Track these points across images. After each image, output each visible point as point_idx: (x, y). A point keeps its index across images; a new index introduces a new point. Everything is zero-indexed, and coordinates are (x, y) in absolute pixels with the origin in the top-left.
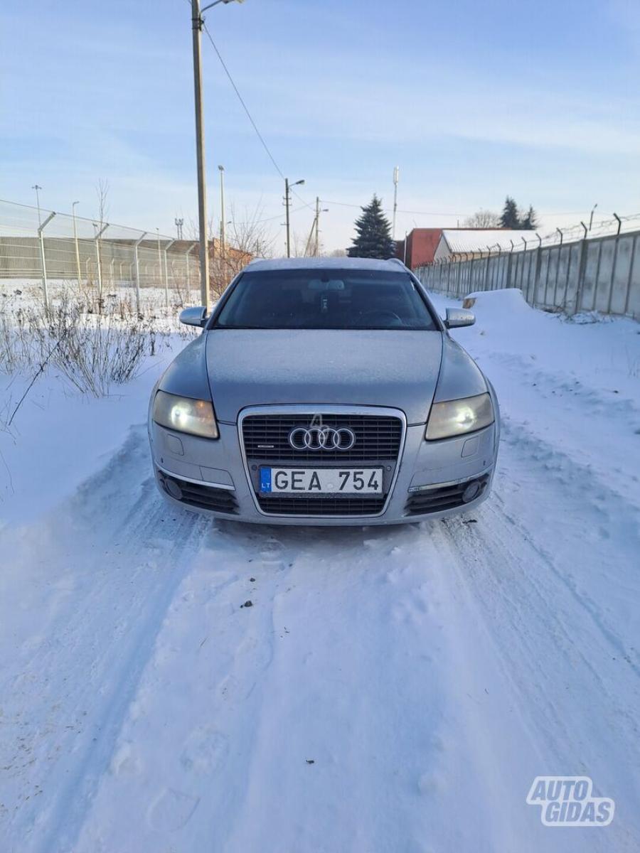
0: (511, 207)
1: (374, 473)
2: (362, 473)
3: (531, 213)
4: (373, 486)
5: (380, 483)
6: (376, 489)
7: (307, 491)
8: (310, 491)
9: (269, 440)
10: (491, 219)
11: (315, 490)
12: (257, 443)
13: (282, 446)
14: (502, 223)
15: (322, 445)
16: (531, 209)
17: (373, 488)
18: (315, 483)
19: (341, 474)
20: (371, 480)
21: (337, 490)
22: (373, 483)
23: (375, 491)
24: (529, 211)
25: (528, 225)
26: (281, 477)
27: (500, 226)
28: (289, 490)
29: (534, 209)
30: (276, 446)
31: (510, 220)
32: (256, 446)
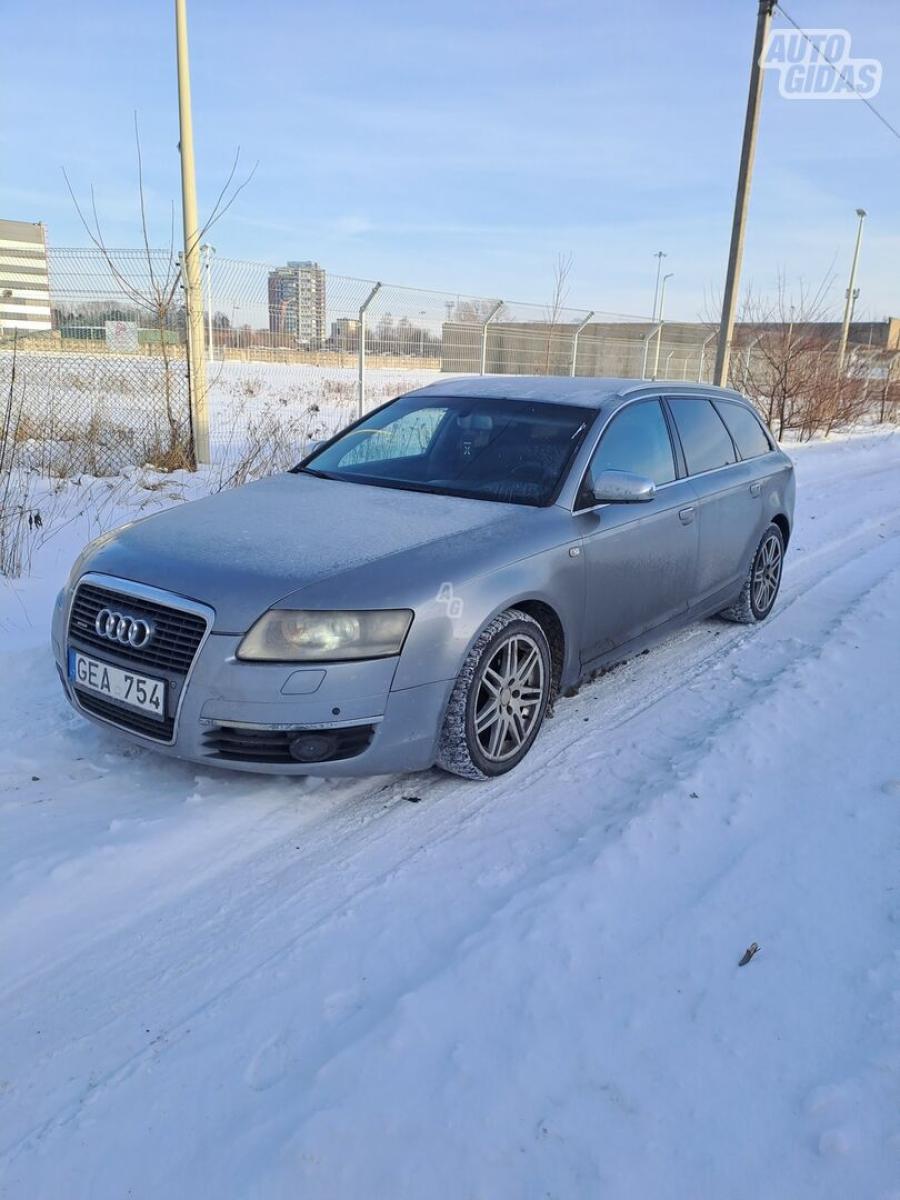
1: (156, 686)
2: (144, 682)
4: (154, 703)
5: (161, 702)
6: (157, 708)
11: (105, 691)
15: (119, 637)
17: (154, 706)
19: (127, 678)
20: (153, 696)
21: (121, 697)
22: (154, 699)
23: (156, 711)
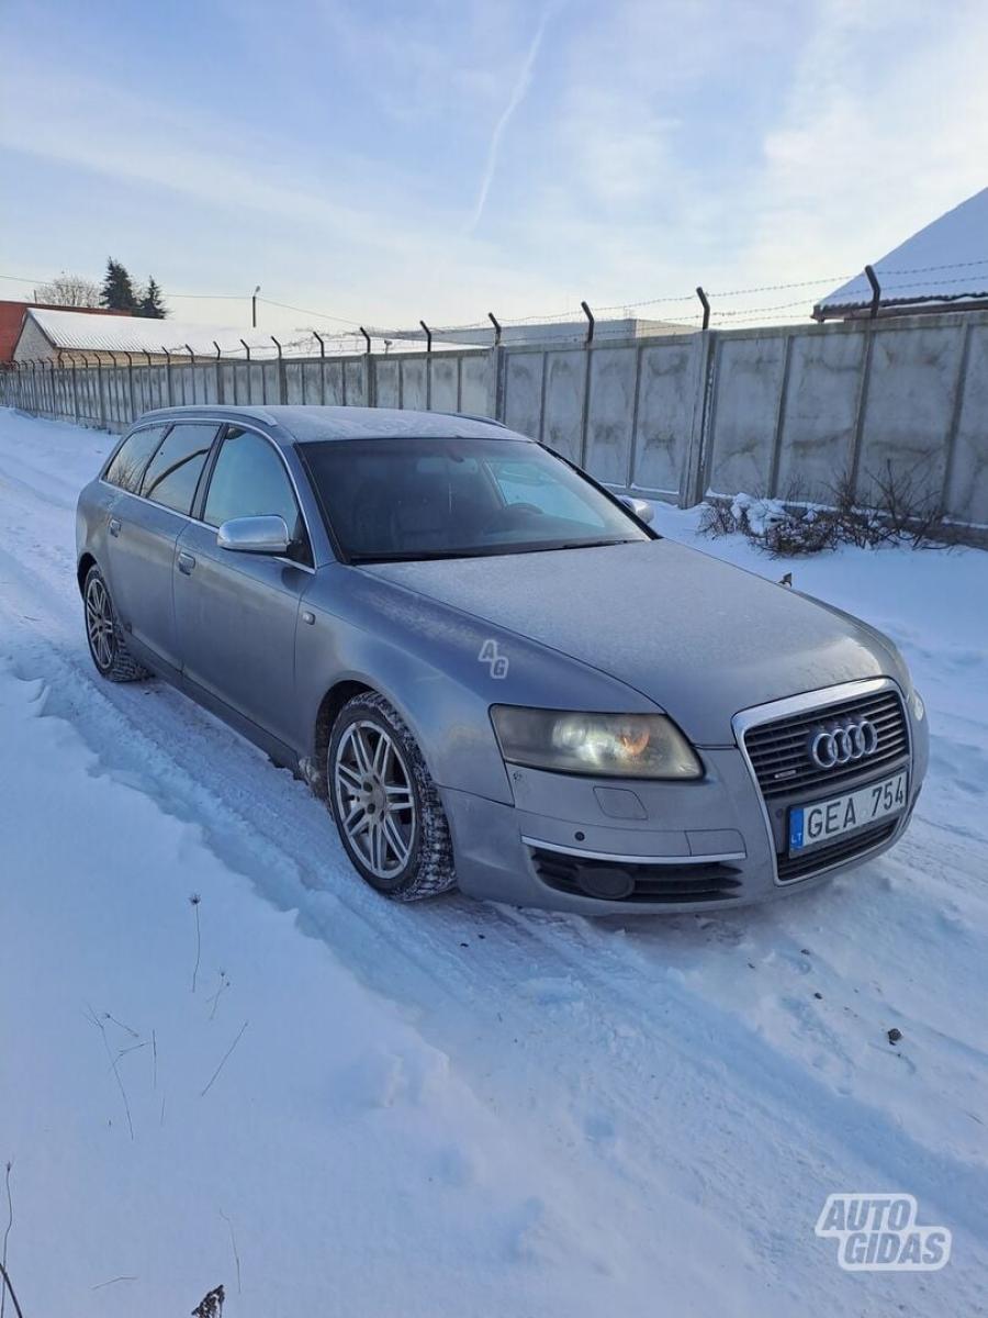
0: (117, 275)
3: (153, 289)
7: (842, 830)
8: (845, 830)
9: (785, 763)
10: (84, 293)
12: (772, 771)
13: (804, 769)
14: (108, 302)
15: (850, 755)
16: (153, 284)
18: (850, 815)
24: (149, 285)
25: (150, 309)
26: (816, 818)
27: (106, 306)
28: (824, 836)
29: (157, 284)
30: (797, 770)
31: (120, 297)
32: (771, 776)
